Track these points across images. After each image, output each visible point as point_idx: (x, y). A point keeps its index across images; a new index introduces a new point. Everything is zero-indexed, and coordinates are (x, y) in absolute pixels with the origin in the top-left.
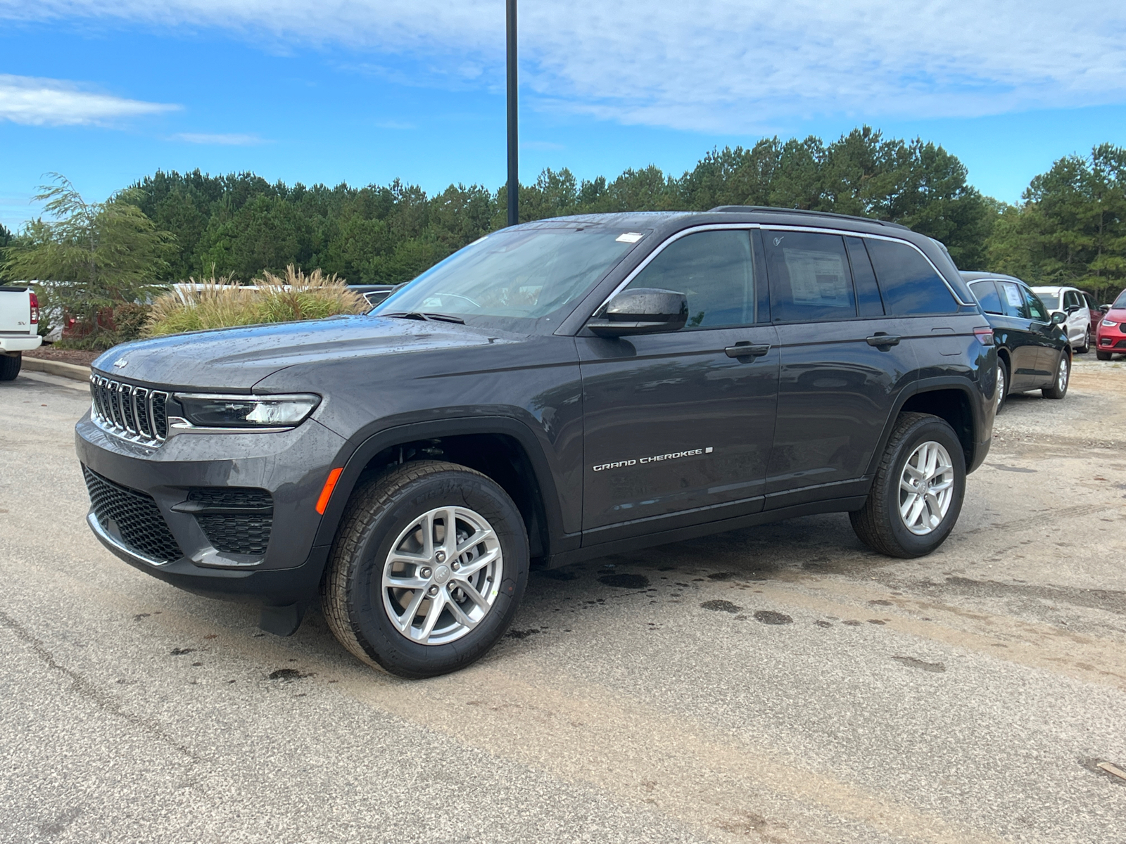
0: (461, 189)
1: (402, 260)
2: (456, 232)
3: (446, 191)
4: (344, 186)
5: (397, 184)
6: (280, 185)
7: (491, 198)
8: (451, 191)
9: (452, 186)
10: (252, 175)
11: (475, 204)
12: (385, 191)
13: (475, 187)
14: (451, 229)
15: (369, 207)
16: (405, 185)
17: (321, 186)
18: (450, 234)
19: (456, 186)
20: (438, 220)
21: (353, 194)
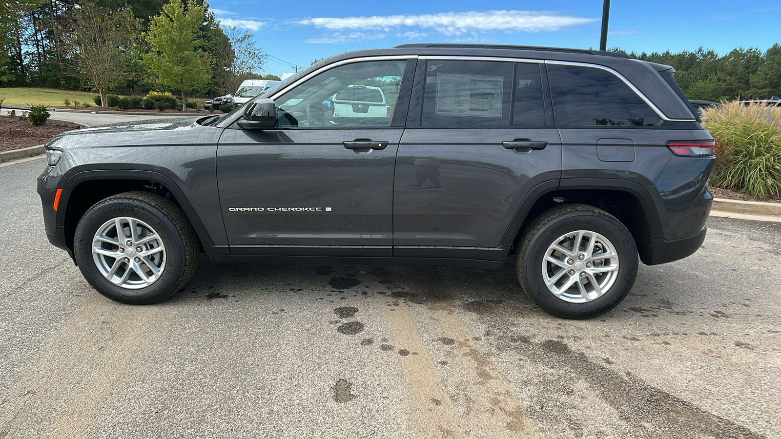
0: (741, 51)
1: (692, 93)
2: (733, 76)
3: (731, 53)
4: (668, 53)
5: (700, 50)
6: (633, 54)
7: (762, 55)
8: (735, 53)
9: (735, 50)
10: (619, 50)
11: (749, 60)
12: (692, 54)
13: (751, 49)
14: (730, 75)
15: (681, 64)
16: (705, 51)
17: (656, 54)
18: (729, 77)
19: (738, 49)
20: (722, 70)
21: (673, 57)
